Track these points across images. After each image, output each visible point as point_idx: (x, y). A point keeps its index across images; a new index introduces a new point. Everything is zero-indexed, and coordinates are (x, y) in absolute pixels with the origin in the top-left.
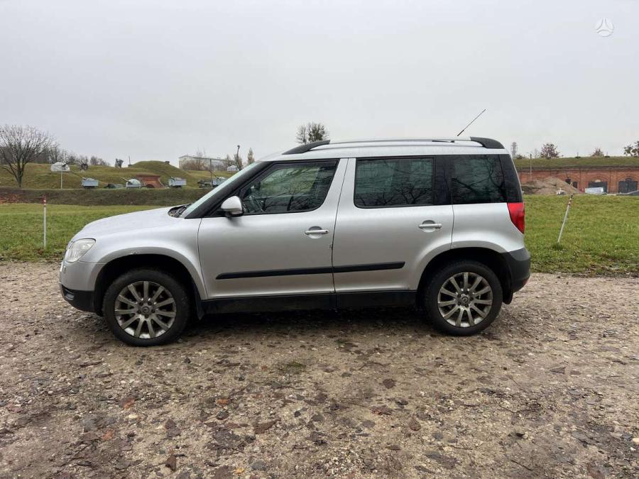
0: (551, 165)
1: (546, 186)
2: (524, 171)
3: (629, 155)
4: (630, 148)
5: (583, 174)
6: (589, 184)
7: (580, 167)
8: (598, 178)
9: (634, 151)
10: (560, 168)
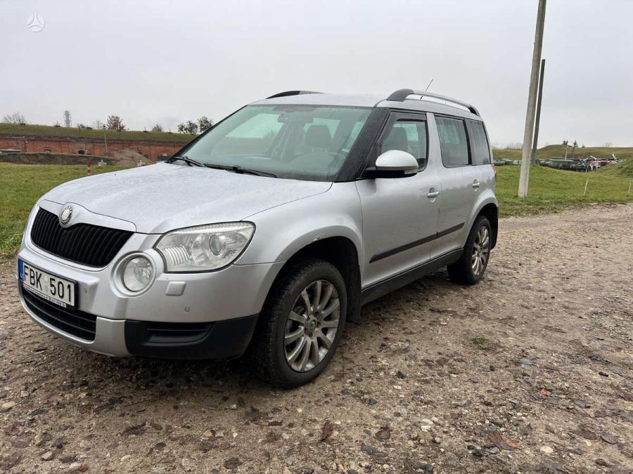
0: (122, 138)
1: (124, 158)
2: (97, 142)
3: (182, 133)
4: (183, 127)
5: (153, 148)
6: (158, 157)
7: (149, 141)
8: (165, 152)
9: (186, 129)
10: (132, 141)
